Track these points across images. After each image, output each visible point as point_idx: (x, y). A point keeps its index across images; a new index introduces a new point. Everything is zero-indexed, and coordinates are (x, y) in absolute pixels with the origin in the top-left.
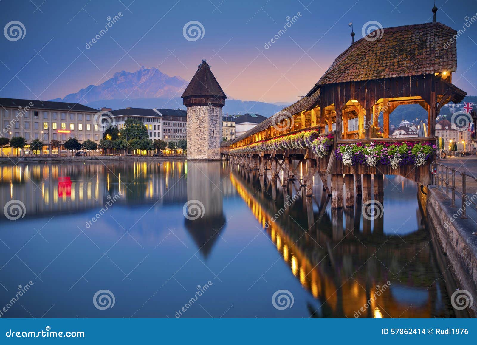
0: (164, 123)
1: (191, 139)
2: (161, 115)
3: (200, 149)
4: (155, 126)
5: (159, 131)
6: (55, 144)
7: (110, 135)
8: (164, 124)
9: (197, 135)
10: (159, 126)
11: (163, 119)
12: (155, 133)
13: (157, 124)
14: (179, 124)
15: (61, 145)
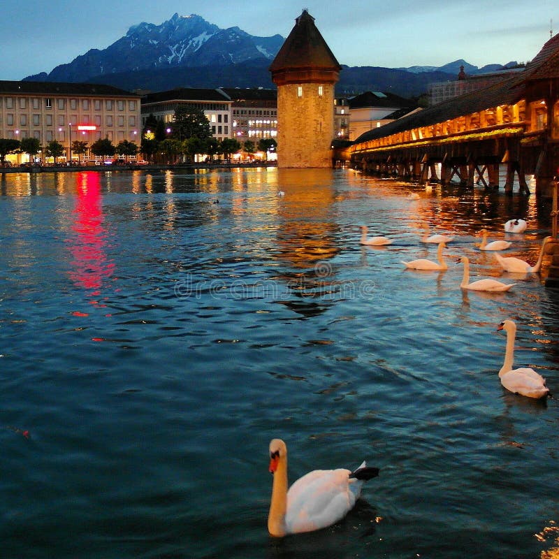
0: (234, 111)
1: (284, 136)
2: (229, 98)
3: (298, 152)
4: (220, 117)
5: (226, 124)
6: (79, 148)
7: (152, 132)
8: (234, 113)
9: (295, 129)
10: (226, 116)
11: (233, 105)
12: (220, 128)
13: (223, 113)
14: (257, 111)
15: (86, 149)
